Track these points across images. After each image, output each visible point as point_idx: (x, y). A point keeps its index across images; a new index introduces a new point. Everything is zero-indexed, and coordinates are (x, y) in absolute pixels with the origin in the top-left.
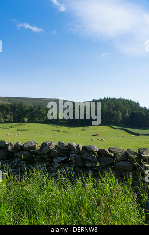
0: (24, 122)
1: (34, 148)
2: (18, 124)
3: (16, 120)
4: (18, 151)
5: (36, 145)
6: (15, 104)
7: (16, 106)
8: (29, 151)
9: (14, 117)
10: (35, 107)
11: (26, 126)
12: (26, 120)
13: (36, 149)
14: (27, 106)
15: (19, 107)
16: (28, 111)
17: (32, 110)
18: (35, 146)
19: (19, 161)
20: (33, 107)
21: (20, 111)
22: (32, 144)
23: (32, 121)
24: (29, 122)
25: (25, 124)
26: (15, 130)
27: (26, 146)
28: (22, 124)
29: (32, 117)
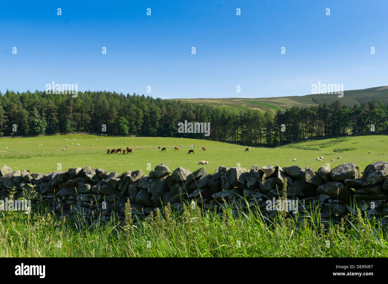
0: (345, 135)
1: (351, 175)
2: (334, 139)
3: (329, 132)
4: (323, 182)
5: (356, 170)
6: (325, 105)
7: (328, 108)
8: (342, 181)
9: (325, 127)
10: (363, 106)
11: (350, 142)
12: (349, 131)
13: (356, 177)
14: (347, 105)
15: (333, 110)
16: (350, 114)
17: (357, 112)
18: (353, 173)
19: (327, 199)
20: (359, 106)
21: (336, 117)
22: (346, 168)
23: (359, 131)
24: (354, 134)
25: (347, 138)
26: (329, 150)
27: (335, 173)
28: (341, 139)
29: (359, 125)
